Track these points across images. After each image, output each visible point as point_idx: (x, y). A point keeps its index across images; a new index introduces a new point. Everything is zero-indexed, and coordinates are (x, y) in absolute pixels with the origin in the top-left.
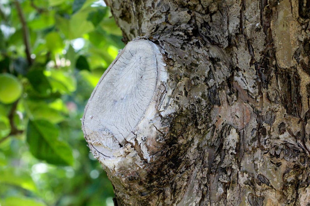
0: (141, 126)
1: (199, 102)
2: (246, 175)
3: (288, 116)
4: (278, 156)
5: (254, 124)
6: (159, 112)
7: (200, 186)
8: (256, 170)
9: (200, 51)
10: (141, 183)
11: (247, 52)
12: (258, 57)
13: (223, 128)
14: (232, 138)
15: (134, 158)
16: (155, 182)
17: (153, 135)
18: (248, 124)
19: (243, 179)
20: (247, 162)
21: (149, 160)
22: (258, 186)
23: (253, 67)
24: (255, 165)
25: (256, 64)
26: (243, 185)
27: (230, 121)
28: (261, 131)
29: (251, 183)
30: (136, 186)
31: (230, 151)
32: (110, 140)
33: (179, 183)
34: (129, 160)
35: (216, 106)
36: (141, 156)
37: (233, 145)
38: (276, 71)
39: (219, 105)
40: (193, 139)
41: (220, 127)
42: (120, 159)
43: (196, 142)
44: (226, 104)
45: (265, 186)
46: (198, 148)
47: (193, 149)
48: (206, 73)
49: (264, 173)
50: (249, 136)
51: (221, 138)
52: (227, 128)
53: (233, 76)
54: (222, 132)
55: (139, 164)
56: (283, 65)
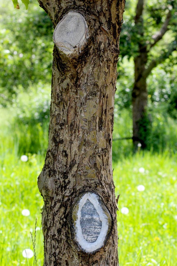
0: (81, 42)
1: (93, 34)
2: (106, 58)
3: (114, 39)
4: (113, 52)
5: (107, 42)
6: (86, 37)
7: (94, 61)
8: (108, 57)
9: (90, 16)
10: (76, 60)
11: (104, 18)
12: (107, 20)
13: (100, 42)
14: (102, 46)
15: (77, 52)
16: (80, 60)
17: (83, 45)
18: (106, 42)
19: (105, 60)
20: (106, 54)
21: (81, 53)
22: (109, 62)
23: (106, 23)
24: (108, 55)
25: (107, 22)
26: (105, 61)
27: (101, 40)
28: (109, 44)
29: (107, 61)
30: (74, 61)
31: (102, 50)
32: (69, 46)
33: (87, 60)
34: (75, 52)
35: (97, 36)
36: (79, 51)
37: (102, 48)
38: (112, 24)
39: (98, 35)
40: (92, 46)
41: (99, 42)
42: (72, 52)
43: (93, 47)
44: (99, 35)
45: (110, 62)
46: (93, 49)
47: (92, 49)
48: (93, 24)
49: (110, 58)
50: (107, 46)
51: (99, 46)
52: (101, 43)
53: (101, 25)
54: (99, 44)
55: (77, 53)
56: (113, 23)
